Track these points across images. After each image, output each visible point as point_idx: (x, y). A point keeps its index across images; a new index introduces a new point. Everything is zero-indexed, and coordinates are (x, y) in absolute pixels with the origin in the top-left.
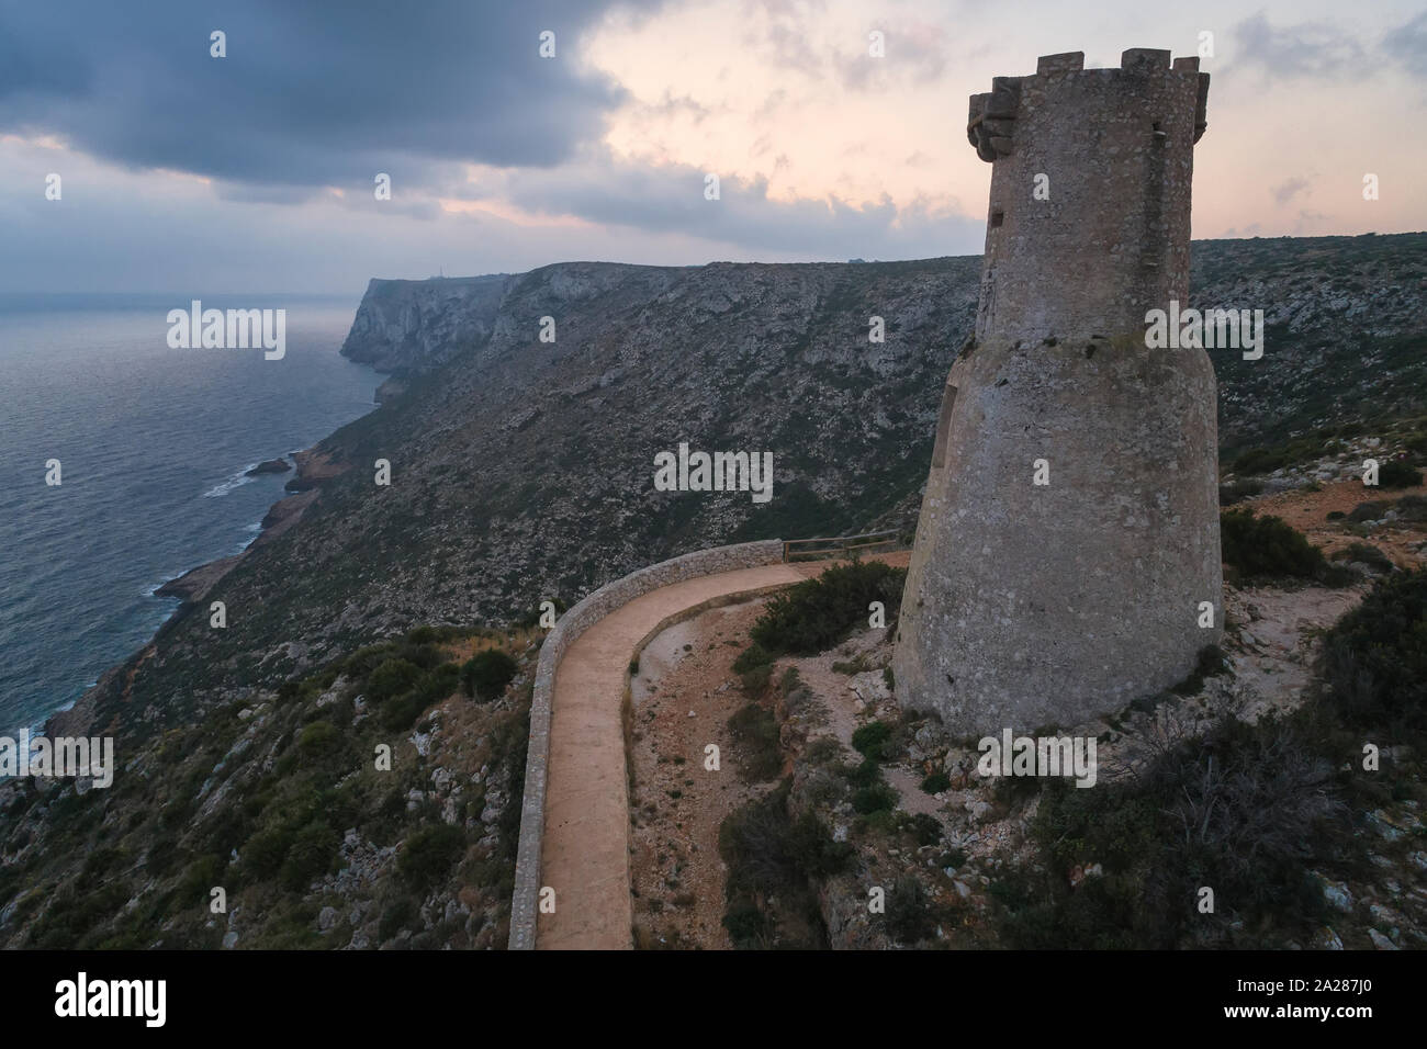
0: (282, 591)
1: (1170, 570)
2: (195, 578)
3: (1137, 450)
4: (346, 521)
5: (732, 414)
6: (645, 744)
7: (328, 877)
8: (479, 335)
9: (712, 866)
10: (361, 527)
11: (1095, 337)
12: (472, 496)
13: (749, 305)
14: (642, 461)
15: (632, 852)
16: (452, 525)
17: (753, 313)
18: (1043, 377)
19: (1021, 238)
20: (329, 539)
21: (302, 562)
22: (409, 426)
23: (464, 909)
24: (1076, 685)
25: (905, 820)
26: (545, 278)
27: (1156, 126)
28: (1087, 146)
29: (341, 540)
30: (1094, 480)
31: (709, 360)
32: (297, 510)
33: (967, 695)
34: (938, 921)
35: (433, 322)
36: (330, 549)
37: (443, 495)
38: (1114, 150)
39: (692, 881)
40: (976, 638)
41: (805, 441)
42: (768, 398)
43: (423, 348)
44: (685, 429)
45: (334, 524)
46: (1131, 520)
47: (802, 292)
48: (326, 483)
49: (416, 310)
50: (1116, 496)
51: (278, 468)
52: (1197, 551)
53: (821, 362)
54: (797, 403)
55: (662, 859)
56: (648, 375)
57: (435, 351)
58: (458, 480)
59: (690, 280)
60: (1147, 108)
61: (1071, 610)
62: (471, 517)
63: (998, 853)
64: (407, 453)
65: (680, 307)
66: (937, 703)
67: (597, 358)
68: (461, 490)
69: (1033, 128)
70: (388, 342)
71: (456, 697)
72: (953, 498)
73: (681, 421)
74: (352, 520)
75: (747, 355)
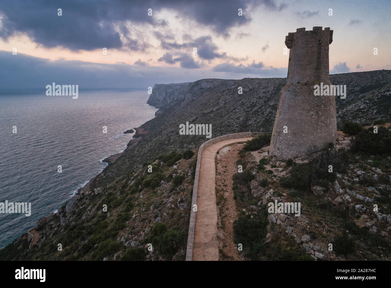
0: (133, 161)
1: (322, 127)
2: (112, 158)
3: (315, 103)
4: (148, 144)
5: (249, 119)
6: (219, 165)
7: (159, 187)
8: (182, 98)
9: (231, 182)
10: (152, 146)
11: (307, 82)
12: (180, 139)
13: (254, 89)
14: (224, 130)
15: (216, 178)
16: (174, 146)
17: (255, 91)
18: (296, 89)
19: (293, 63)
20: (144, 148)
21: (137, 154)
22: (164, 122)
23: (185, 187)
24: (302, 148)
25: (267, 171)
26: (200, 83)
27: (319, 41)
28: (305, 45)
29: (147, 149)
30: (306, 109)
31: (243, 104)
32: (136, 142)
33: (281, 151)
34: (269, 184)
35: (170, 95)
36: (144, 151)
37: (172, 138)
38: (311, 46)
39: (227, 183)
40: (283, 140)
41: (269, 126)
42: (258, 114)
43: (167, 102)
44: (236, 122)
45: (145, 145)
46: (313, 117)
47: (269, 86)
48: (143, 136)
49: (166, 92)
50: (310, 112)
51: (131, 131)
52: (328, 123)
53: (274, 105)
54: (267, 116)
55: (221, 180)
56: (226, 108)
57: (171, 102)
58: (176, 135)
59: (238, 83)
60: (318, 38)
61: (301, 134)
62: (179, 144)
63: (283, 175)
64: (163, 128)
65: (235, 90)
66: (276, 154)
67: (213, 103)
68: (177, 137)
69: (295, 42)
70: (159, 100)
71: (182, 159)
72: (280, 114)
73: (235, 120)
74: (150, 144)
75: (253, 103)
